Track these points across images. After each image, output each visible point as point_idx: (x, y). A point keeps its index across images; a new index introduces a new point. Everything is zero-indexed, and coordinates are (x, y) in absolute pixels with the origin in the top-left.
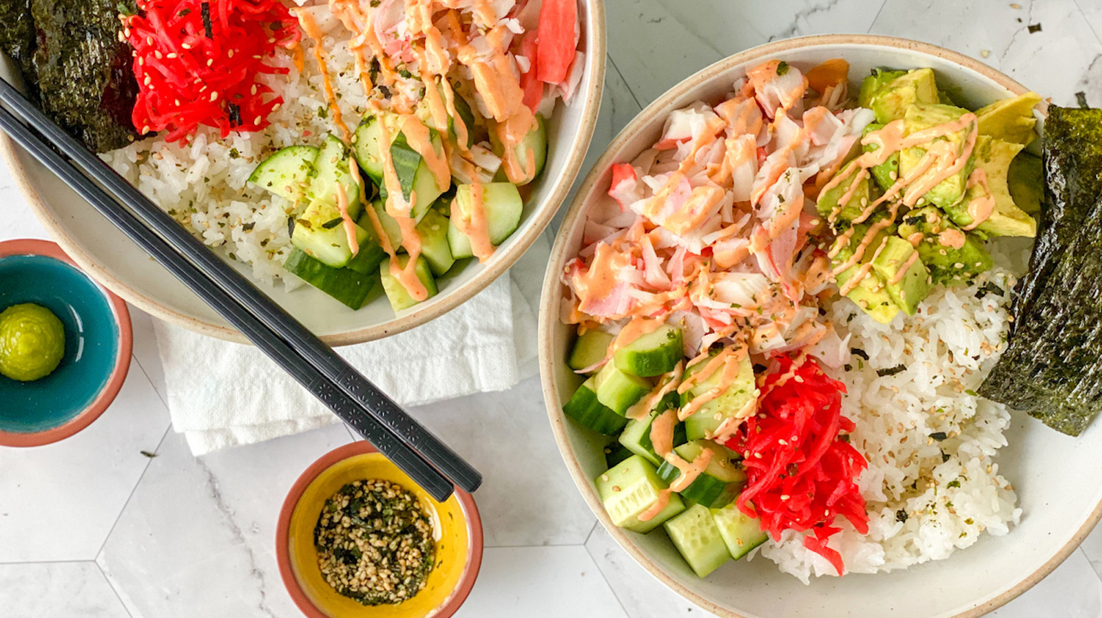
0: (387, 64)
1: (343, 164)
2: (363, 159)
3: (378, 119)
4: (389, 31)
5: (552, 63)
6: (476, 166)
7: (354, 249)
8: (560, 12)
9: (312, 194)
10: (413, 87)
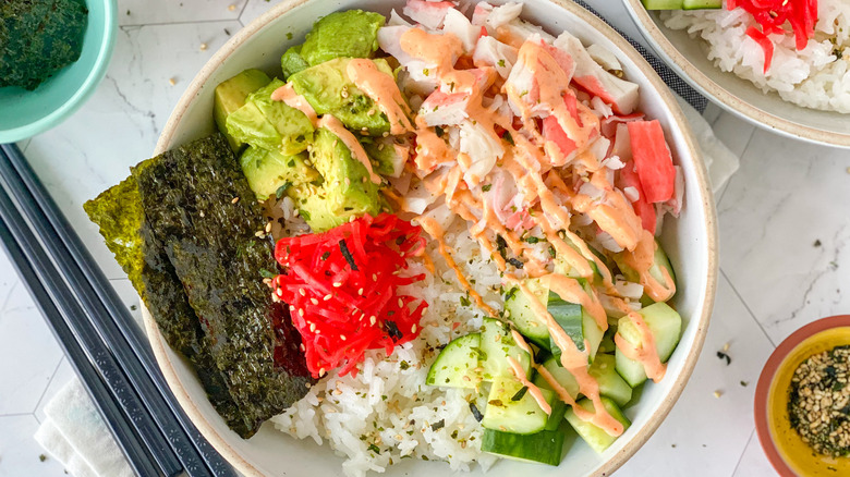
0: (511, 237)
1: (508, 337)
2: (524, 328)
3: (521, 288)
4: (506, 208)
5: (658, 183)
6: (623, 299)
7: (548, 410)
8: (650, 136)
9: (487, 376)
10: (541, 250)
